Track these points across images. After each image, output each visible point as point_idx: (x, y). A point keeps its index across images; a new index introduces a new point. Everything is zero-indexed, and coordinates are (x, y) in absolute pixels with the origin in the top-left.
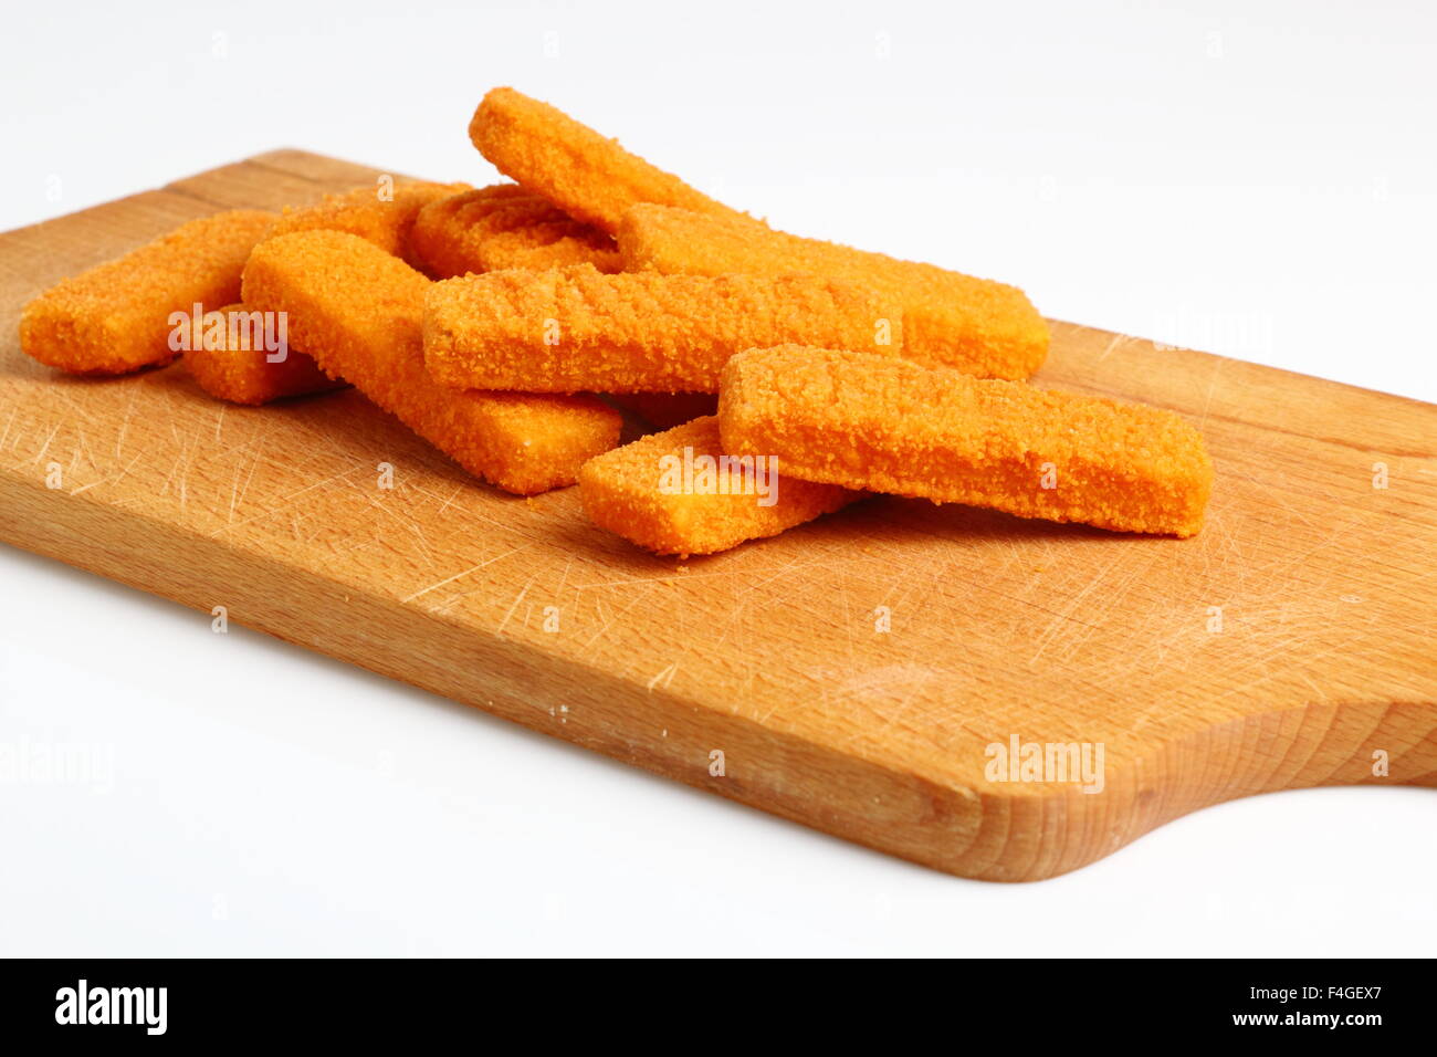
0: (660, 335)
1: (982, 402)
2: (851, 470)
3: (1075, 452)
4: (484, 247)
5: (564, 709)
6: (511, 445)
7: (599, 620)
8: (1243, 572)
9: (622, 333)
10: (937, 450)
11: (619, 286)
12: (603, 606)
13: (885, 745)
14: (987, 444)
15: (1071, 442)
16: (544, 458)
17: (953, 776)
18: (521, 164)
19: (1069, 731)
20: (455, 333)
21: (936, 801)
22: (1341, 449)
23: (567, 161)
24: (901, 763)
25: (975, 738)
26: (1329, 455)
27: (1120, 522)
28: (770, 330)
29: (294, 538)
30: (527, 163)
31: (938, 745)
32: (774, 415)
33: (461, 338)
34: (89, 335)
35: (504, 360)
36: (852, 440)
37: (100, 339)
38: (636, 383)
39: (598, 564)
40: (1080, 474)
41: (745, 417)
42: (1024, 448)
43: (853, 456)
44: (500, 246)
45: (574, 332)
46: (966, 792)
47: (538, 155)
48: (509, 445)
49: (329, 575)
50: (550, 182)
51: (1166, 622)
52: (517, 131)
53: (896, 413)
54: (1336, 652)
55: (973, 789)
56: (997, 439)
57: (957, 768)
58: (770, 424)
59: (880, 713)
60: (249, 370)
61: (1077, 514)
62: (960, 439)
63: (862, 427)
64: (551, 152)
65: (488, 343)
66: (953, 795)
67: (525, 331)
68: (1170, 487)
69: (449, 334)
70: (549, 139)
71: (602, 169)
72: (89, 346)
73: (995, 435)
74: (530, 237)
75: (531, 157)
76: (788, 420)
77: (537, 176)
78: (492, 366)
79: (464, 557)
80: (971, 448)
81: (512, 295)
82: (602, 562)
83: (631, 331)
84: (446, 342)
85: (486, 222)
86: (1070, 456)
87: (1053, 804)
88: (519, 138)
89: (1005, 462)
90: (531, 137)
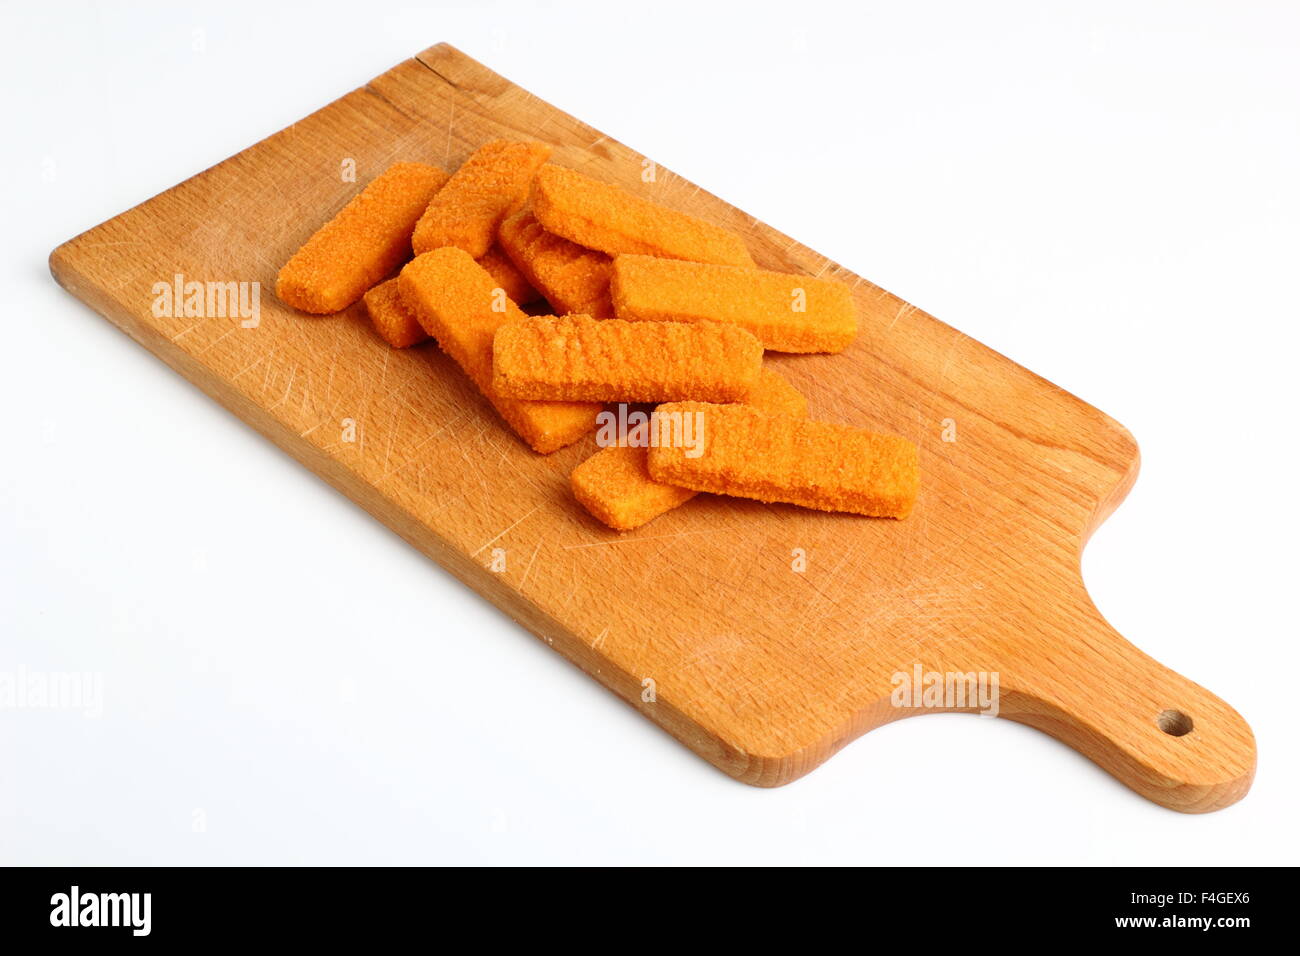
0: (622, 379)
1: (795, 440)
2: (716, 487)
3: (840, 485)
4: (535, 262)
5: (551, 640)
6: (539, 433)
7: (573, 582)
8: (927, 555)
9: (600, 380)
10: (764, 482)
11: (603, 338)
12: (577, 568)
13: (706, 709)
14: (792, 479)
15: (839, 478)
16: (556, 438)
17: (737, 739)
18: (556, 227)
19: (803, 701)
20: (508, 377)
21: (727, 752)
22: (1006, 434)
23: (583, 224)
24: (711, 725)
25: (754, 706)
26: (999, 439)
27: (864, 512)
28: (684, 376)
29: (418, 490)
30: (560, 226)
31: (733, 710)
32: (675, 463)
33: (511, 381)
34: (314, 299)
35: (535, 389)
36: (718, 476)
37: (320, 301)
38: (609, 399)
39: (579, 525)
40: (843, 494)
41: (659, 462)
42: (811, 483)
43: (719, 482)
44: (545, 261)
45: (573, 381)
46: (742, 751)
47: (565, 222)
48: (537, 431)
49: (435, 528)
50: (574, 236)
51: (875, 601)
52: (554, 211)
53: (742, 463)
54: (959, 636)
55: (746, 750)
56: (798, 477)
57: (739, 731)
58: (673, 467)
59: (709, 680)
60: (401, 334)
61: (840, 509)
62: (776, 478)
63: (723, 470)
64: (573, 220)
65: (526, 383)
66: (736, 751)
67: (546, 378)
68: (893, 500)
69: (505, 375)
70: (572, 214)
71: (603, 226)
72: (314, 305)
73: (796, 475)
74: (563, 253)
75: (561, 223)
76: (682, 465)
77: (565, 233)
78: (528, 392)
79: (508, 515)
80: (783, 482)
81: (542, 344)
82: (581, 523)
83: (606, 378)
84: (502, 380)
85: (538, 242)
86: (837, 486)
87: (786, 761)
88: (556, 214)
89: (801, 489)
90: (562, 214)
